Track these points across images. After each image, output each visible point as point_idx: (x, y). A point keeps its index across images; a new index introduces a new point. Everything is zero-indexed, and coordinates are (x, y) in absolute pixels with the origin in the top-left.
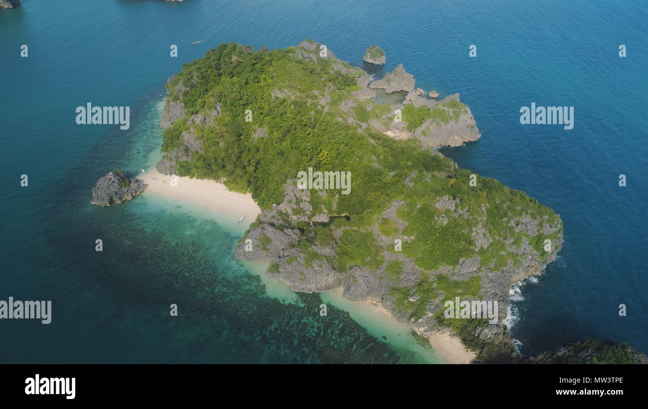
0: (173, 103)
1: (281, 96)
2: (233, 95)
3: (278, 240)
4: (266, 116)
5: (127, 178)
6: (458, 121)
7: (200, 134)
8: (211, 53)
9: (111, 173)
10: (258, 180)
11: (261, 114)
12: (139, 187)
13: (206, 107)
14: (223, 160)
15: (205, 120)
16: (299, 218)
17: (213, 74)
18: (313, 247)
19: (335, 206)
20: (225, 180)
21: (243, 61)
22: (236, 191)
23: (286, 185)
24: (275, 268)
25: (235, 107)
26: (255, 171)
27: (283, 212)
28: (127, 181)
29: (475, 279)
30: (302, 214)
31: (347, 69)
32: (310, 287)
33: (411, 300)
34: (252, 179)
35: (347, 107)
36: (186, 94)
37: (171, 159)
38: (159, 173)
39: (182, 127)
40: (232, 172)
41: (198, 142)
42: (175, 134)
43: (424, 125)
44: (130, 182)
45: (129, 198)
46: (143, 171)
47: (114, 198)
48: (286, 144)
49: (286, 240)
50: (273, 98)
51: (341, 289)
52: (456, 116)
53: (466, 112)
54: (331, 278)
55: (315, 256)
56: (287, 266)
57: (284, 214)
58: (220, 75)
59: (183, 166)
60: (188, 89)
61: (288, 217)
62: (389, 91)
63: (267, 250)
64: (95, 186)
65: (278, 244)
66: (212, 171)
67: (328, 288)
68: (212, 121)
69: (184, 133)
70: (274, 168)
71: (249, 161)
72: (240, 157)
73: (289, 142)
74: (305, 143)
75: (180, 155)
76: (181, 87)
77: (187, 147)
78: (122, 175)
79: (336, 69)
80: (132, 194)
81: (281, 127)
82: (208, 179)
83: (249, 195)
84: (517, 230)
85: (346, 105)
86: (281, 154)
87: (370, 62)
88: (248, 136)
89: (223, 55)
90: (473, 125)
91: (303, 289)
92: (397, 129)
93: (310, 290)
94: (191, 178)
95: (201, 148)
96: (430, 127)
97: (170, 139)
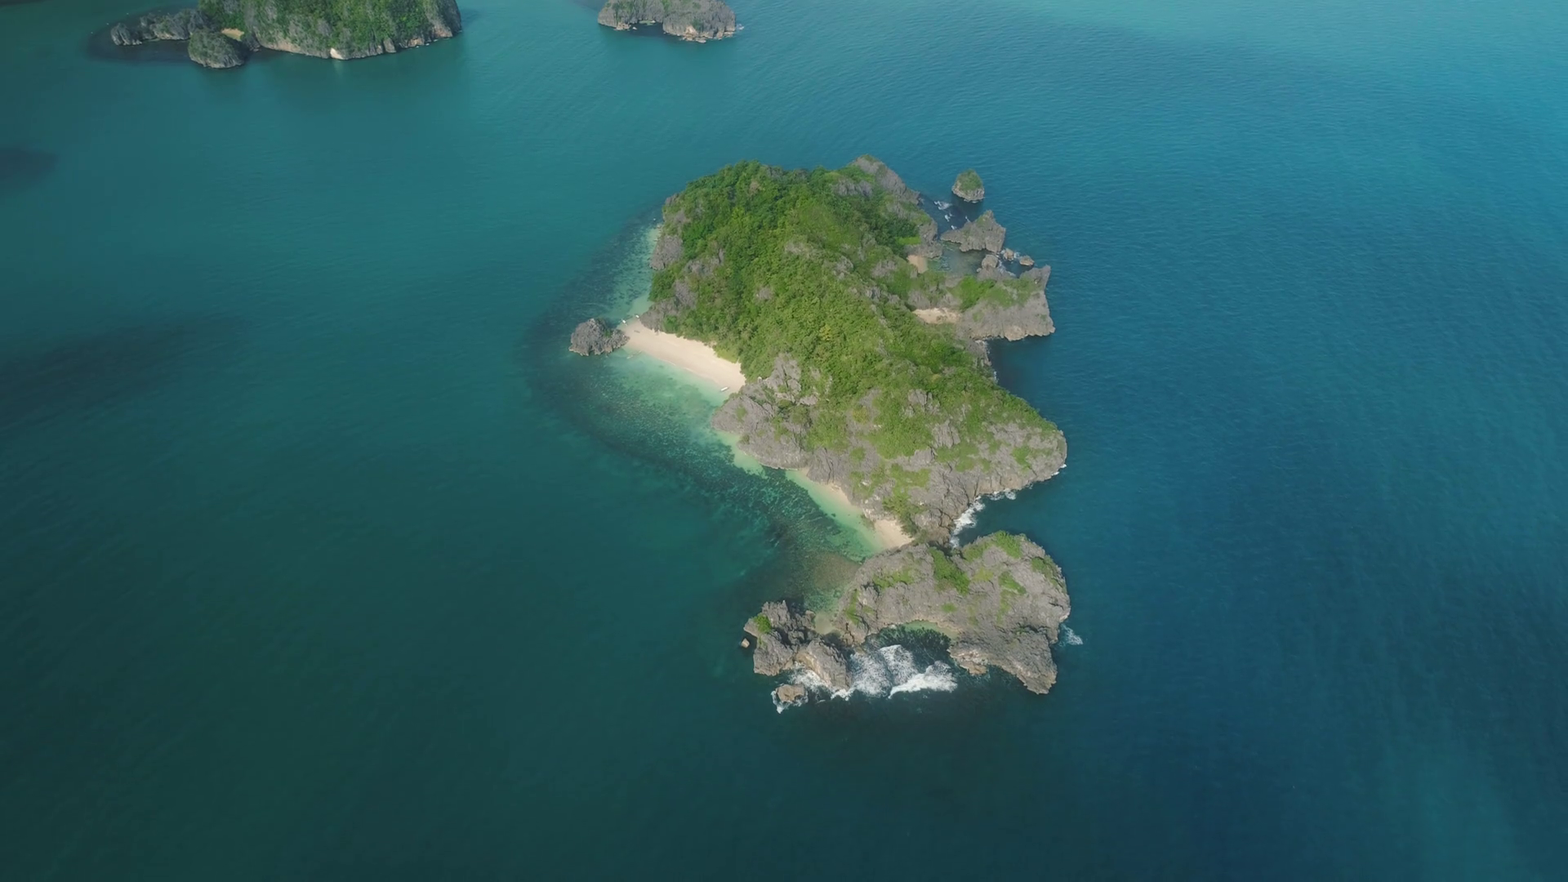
0: (668, 237)
1: (795, 250)
2: (740, 242)
3: (755, 413)
4: (774, 274)
5: (608, 327)
6: (1023, 307)
7: (695, 286)
8: (726, 172)
9: (593, 320)
10: (750, 349)
11: (769, 270)
12: (620, 339)
13: (706, 252)
14: (717, 320)
15: (703, 269)
16: (785, 397)
17: (724, 204)
18: (785, 423)
19: (827, 390)
20: (715, 344)
21: (764, 189)
22: (727, 358)
23: (777, 358)
24: (746, 440)
25: (741, 257)
26: (750, 338)
27: (769, 387)
28: (608, 330)
29: (926, 472)
30: (788, 393)
31: (907, 212)
32: (776, 462)
33: (864, 483)
34: (745, 347)
35: (884, 270)
36: (686, 227)
37: (658, 312)
38: (642, 325)
39: (676, 274)
40: (725, 336)
41: (692, 294)
42: (666, 281)
43: (978, 307)
44: (612, 332)
45: (609, 350)
46: (624, 322)
47: (594, 348)
48: (788, 312)
49: (762, 415)
50: (786, 253)
51: (806, 471)
52: (1022, 300)
53: (1037, 296)
54: (797, 456)
55: (785, 431)
56: (757, 438)
57: (770, 390)
58: (733, 205)
59: (670, 322)
60: (689, 220)
61: (773, 393)
62: (964, 249)
63: (742, 421)
64: (574, 332)
65: (754, 417)
66: (702, 332)
67: (794, 466)
68: (711, 270)
69: (677, 281)
70: (770, 337)
71: (745, 326)
72: (736, 319)
73: (791, 310)
74: (807, 314)
75: (669, 307)
76: (681, 216)
77: (678, 299)
78: (604, 323)
79: (890, 210)
80: (612, 346)
81: (787, 290)
82: (697, 340)
83: (738, 366)
84: (997, 437)
85: (882, 267)
86: (780, 323)
87: (960, 195)
88: (750, 293)
89: (740, 179)
90: (1044, 314)
91: (769, 463)
92: (948, 307)
93: (776, 465)
94: (679, 336)
95: (694, 303)
96: (983, 311)
97: (661, 288)
